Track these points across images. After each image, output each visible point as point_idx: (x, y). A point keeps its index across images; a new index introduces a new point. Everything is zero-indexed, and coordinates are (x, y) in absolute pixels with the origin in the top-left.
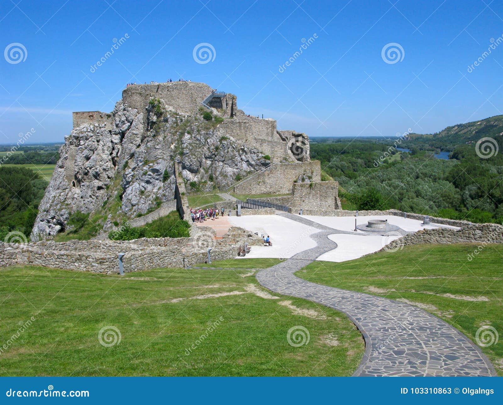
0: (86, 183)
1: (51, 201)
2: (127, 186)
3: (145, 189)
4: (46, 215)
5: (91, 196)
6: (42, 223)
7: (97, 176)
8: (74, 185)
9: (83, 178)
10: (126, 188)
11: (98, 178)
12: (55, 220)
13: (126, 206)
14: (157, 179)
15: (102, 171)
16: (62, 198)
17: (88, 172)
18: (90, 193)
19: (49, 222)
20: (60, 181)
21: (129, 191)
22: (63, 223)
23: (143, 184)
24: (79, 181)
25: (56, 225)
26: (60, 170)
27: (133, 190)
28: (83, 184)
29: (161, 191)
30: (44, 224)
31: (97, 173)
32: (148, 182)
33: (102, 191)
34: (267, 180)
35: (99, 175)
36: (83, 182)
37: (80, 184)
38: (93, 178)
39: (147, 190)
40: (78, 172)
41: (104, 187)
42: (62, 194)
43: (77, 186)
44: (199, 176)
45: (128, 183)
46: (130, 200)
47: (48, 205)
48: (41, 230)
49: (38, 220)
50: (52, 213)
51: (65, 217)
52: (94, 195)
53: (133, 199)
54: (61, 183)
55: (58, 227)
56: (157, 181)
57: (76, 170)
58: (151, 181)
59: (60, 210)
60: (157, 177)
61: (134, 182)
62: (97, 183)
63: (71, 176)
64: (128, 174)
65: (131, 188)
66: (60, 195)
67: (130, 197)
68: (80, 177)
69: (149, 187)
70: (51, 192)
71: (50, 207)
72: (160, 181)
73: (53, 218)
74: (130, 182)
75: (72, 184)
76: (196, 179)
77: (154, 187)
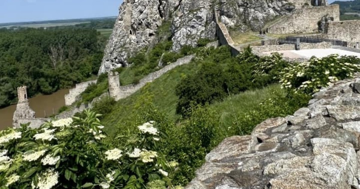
0: (141, 31)
1: (113, 46)
2: (176, 31)
3: (191, 33)
4: (110, 56)
5: (144, 41)
6: (108, 62)
7: (148, 25)
8: (131, 33)
9: (137, 27)
10: (175, 33)
11: (149, 27)
12: (117, 60)
13: (176, 47)
14: (200, 25)
15: (152, 21)
16: (122, 43)
17: (142, 22)
18: (143, 38)
19: (112, 61)
20: (121, 30)
21: (177, 35)
22: (123, 62)
23: (189, 29)
24: (135, 30)
25: (118, 63)
26: (120, 22)
27: (181, 34)
28: (138, 32)
29: (203, 34)
30: (108, 63)
31: (148, 23)
32: (193, 27)
33: (152, 37)
34: (295, 22)
35: (150, 24)
36: (138, 31)
37: (135, 32)
38: (146, 27)
39: (192, 34)
40: (134, 23)
41: (154, 33)
42: (122, 40)
43: (133, 34)
44: (235, 21)
45: (177, 28)
46: (179, 42)
47: (112, 49)
48: (107, 68)
49: (104, 60)
50: (115, 55)
51: (125, 57)
52: (146, 40)
53: (182, 41)
54: (121, 32)
55: (119, 65)
56: (200, 26)
57: (132, 21)
58: (195, 26)
59: (121, 52)
60: (200, 23)
61: (181, 28)
62: (148, 31)
63: (129, 26)
64: (176, 21)
65: (179, 32)
66: (121, 41)
67: (179, 39)
68: (135, 27)
69: (194, 31)
70: (114, 39)
71: (113, 50)
72: (202, 26)
73: (116, 58)
74: (178, 28)
75: (129, 32)
76: (232, 24)
77: (198, 31)
